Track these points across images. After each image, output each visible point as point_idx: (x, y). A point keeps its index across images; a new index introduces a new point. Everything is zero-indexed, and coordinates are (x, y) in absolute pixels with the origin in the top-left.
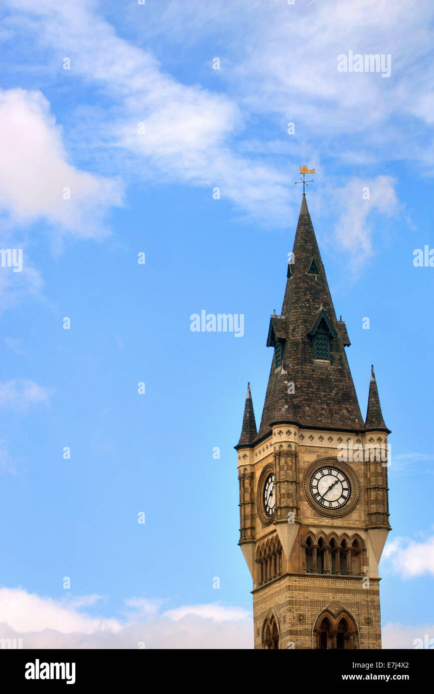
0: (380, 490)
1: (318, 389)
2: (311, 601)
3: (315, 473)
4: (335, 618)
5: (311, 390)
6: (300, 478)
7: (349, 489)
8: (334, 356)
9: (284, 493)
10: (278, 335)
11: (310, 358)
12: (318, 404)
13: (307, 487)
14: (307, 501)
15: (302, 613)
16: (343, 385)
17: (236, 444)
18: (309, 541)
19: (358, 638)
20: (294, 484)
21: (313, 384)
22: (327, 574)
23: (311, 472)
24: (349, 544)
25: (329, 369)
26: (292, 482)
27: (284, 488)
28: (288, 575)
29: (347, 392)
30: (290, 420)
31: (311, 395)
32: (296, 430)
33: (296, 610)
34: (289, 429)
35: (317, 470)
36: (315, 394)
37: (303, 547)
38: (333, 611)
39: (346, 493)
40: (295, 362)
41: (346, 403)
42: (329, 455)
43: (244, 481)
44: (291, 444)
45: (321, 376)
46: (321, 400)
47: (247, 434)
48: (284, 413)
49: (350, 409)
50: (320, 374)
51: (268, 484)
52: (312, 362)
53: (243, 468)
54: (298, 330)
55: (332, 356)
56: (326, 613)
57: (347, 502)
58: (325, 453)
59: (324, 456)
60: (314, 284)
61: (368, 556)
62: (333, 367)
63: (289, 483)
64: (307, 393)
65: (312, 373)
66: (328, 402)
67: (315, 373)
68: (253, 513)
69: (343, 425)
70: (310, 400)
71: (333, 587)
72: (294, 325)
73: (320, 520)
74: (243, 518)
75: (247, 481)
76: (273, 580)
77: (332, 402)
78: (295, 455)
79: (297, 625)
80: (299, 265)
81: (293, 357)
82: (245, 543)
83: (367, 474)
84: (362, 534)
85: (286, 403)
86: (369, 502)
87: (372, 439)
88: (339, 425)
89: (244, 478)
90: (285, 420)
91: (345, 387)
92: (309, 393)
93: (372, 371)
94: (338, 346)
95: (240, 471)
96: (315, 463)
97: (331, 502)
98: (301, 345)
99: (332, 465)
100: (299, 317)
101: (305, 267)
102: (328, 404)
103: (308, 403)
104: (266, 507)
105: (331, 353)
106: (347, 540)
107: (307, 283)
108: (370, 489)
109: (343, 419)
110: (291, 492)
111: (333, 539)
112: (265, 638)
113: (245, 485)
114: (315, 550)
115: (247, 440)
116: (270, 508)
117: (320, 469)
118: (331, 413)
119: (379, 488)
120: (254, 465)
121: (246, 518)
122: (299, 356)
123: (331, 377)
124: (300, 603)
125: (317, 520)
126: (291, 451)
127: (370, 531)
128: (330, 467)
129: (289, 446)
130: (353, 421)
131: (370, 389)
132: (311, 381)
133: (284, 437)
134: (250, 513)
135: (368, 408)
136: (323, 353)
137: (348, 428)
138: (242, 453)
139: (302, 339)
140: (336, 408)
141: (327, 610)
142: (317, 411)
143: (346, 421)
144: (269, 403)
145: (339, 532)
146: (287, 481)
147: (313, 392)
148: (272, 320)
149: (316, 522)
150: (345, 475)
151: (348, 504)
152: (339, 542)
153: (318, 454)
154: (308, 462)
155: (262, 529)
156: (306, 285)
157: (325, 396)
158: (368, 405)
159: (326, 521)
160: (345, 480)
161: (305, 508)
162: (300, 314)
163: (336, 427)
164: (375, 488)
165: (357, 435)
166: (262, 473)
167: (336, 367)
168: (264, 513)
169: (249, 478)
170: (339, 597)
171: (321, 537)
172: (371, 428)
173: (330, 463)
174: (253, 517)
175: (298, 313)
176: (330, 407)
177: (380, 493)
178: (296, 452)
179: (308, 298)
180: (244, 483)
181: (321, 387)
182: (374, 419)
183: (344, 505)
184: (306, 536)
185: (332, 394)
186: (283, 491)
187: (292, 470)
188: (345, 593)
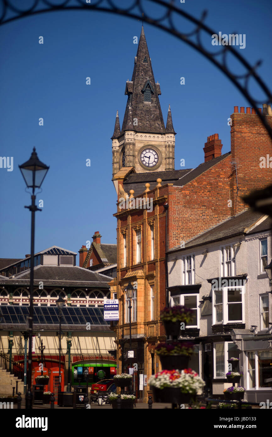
1: (145, 115)
8: (153, 100)
10: (129, 90)
11: (142, 101)
13: (139, 157)
21: (143, 113)
26: (132, 156)
40: (136, 103)
42: (149, 144)
46: (147, 120)
49: (159, 124)
52: (143, 103)
59: (147, 144)
62: (152, 105)
65: (143, 108)
66: (150, 120)
78: (134, 144)
96: (143, 147)
99: (150, 148)
102: (149, 122)
103: (140, 121)
123: (151, 109)
125: (143, 171)
132: (142, 111)
135: (167, 123)
137: (158, 132)
140: (153, 123)
142: (144, 125)
147: (143, 116)
151: (157, 165)
156: (142, 68)
157: (148, 118)
164: (168, 158)
167: (154, 105)
172: (168, 132)
173: (150, 147)
179: (143, 74)
181: (147, 114)
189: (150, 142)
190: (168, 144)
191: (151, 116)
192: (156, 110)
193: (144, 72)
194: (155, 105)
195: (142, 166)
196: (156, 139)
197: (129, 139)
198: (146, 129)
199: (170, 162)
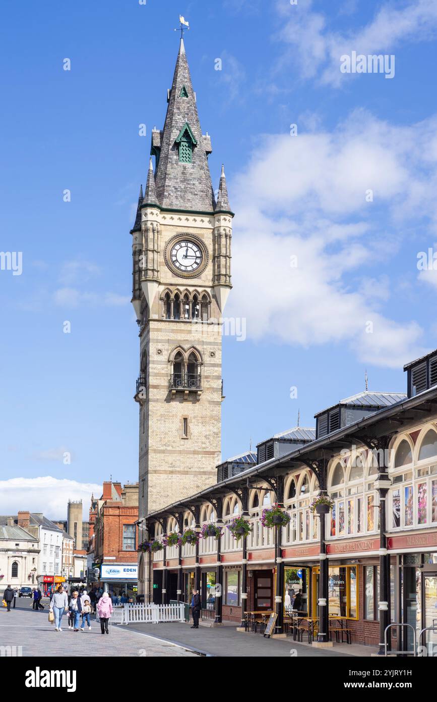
4: (186, 352)
24: (200, 298)
44: (153, 222)
129: (152, 224)
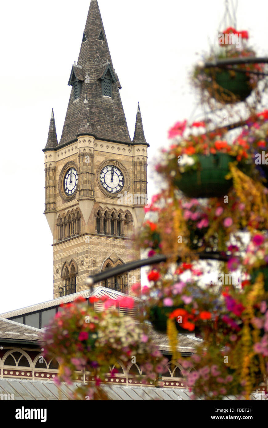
0: (143, 182)
1: (105, 115)
2: (100, 252)
3: (103, 169)
5: (101, 115)
6: (95, 172)
7: (123, 181)
8: (114, 94)
9: (86, 181)
12: (105, 124)
14: (99, 187)
15: (94, 259)
16: (120, 113)
17: (44, 148)
18: (99, 213)
19: (127, 277)
20: (92, 174)
22: (110, 235)
23: (101, 168)
25: (111, 102)
26: (91, 173)
27: (86, 177)
28: (86, 234)
29: (122, 118)
30: (91, 133)
31: (101, 118)
32: (94, 140)
33: (91, 257)
34: (90, 139)
35: (105, 167)
36: (104, 118)
37: (95, 216)
38: (113, 259)
39: (121, 183)
40: (91, 96)
41: (122, 125)
42: (112, 158)
43: (49, 172)
45: (107, 107)
46: (107, 122)
47: (52, 141)
48: (87, 128)
49: (124, 129)
50: (106, 105)
51: (67, 175)
52: (101, 97)
53: (50, 163)
54: (92, 75)
55: (113, 94)
56: (109, 260)
57: (122, 189)
58: (110, 156)
59: (109, 158)
60: (101, 47)
61: (134, 225)
62: (113, 101)
63: (90, 174)
64: (98, 117)
65: (101, 104)
66: (111, 123)
67: (103, 104)
68: (55, 194)
69: (121, 139)
70: (100, 121)
71: (113, 243)
72: (89, 72)
73: (106, 200)
74: (48, 196)
75: (51, 172)
76: (72, 237)
77: (114, 124)
79: (91, 267)
80: (92, 33)
81: (89, 93)
82: (49, 212)
83: (135, 172)
84: (131, 210)
85: (88, 122)
86: (136, 190)
87: (138, 149)
88: (118, 139)
89: (49, 170)
90: (88, 133)
91: (121, 115)
92: (100, 117)
93: (138, 105)
94: (116, 88)
95: (46, 165)
96: (104, 162)
97: (112, 188)
98: (94, 85)
99: (113, 164)
100: (93, 67)
101: (96, 35)
102: (111, 125)
103: (99, 123)
104: (65, 190)
105: (112, 92)
106: (122, 214)
107: (97, 45)
108: (137, 181)
109: (120, 135)
110: (90, 180)
111: (113, 212)
112: (63, 275)
113: (50, 174)
114: (103, 218)
115: (52, 146)
116: (69, 190)
117: (106, 167)
118: (113, 131)
119: (142, 181)
120: (56, 162)
121: (50, 196)
122: (93, 92)
124: (93, 253)
126: (91, 153)
127: (136, 209)
128: (112, 165)
130: (126, 137)
131: (137, 117)
132: (101, 109)
133: (87, 144)
134: (53, 193)
136: (108, 91)
137: (124, 141)
138: (48, 153)
139: (95, 81)
141: (109, 259)
142: (105, 129)
143: (122, 137)
144: (70, 122)
145: (117, 208)
146: (88, 173)
148: (73, 68)
149: (104, 201)
150: (121, 172)
151: (122, 190)
152: (117, 215)
153: (106, 157)
154: (99, 161)
155: (63, 204)
156: (96, 47)
157: (109, 119)
158: (136, 127)
159: (110, 201)
160: (121, 175)
161: (97, 191)
162: (93, 65)
163: (117, 140)
164: (140, 181)
165: (129, 146)
166: (64, 167)
167: (115, 102)
168: (64, 194)
169: (53, 170)
170: (116, 250)
171: (106, 211)
172: (139, 142)
174: (55, 196)
175: (92, 65)
176: (112, 127)
177: (143, 184)
178: (93, 155)
179: (98, 55)
180: (49, 174)
182: (140, 137)
183: (120, 191)
184: (97, 209)
185: (113, 119)
186: (85, 179)
187: (91, 166)
188: (120, 248)
189: (113, 155)
190: (138, 160)
191: (112, 117)
192: (118, 109)
193: (99, 53)
194: (118, 102)
195: (103, 191)
196: (121, 152)
197: (85, 148)
198: (107, 135)
199: (142, 188)
